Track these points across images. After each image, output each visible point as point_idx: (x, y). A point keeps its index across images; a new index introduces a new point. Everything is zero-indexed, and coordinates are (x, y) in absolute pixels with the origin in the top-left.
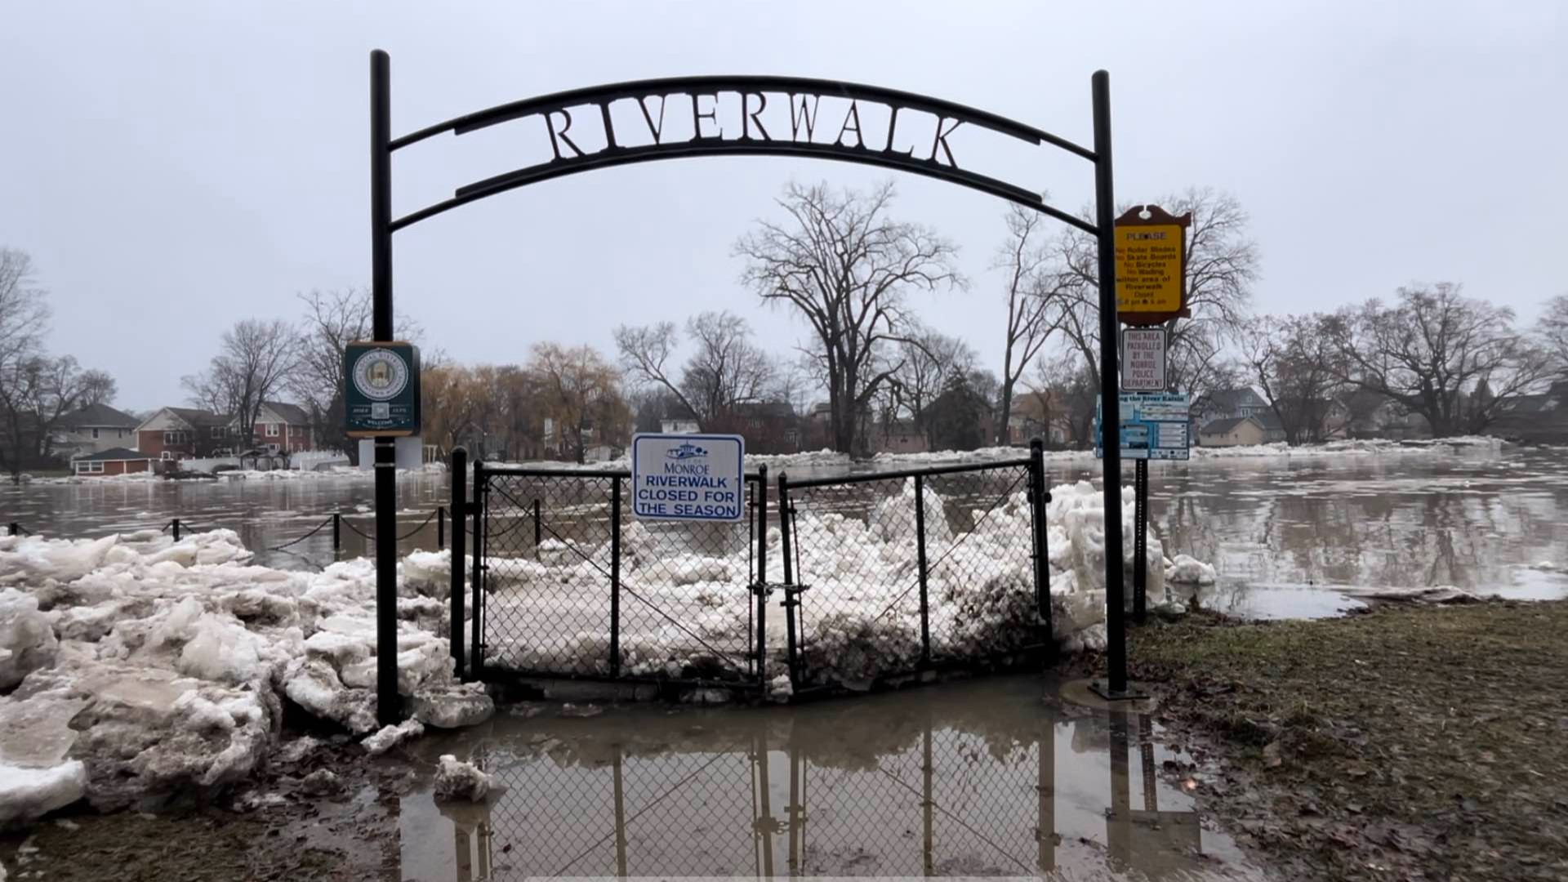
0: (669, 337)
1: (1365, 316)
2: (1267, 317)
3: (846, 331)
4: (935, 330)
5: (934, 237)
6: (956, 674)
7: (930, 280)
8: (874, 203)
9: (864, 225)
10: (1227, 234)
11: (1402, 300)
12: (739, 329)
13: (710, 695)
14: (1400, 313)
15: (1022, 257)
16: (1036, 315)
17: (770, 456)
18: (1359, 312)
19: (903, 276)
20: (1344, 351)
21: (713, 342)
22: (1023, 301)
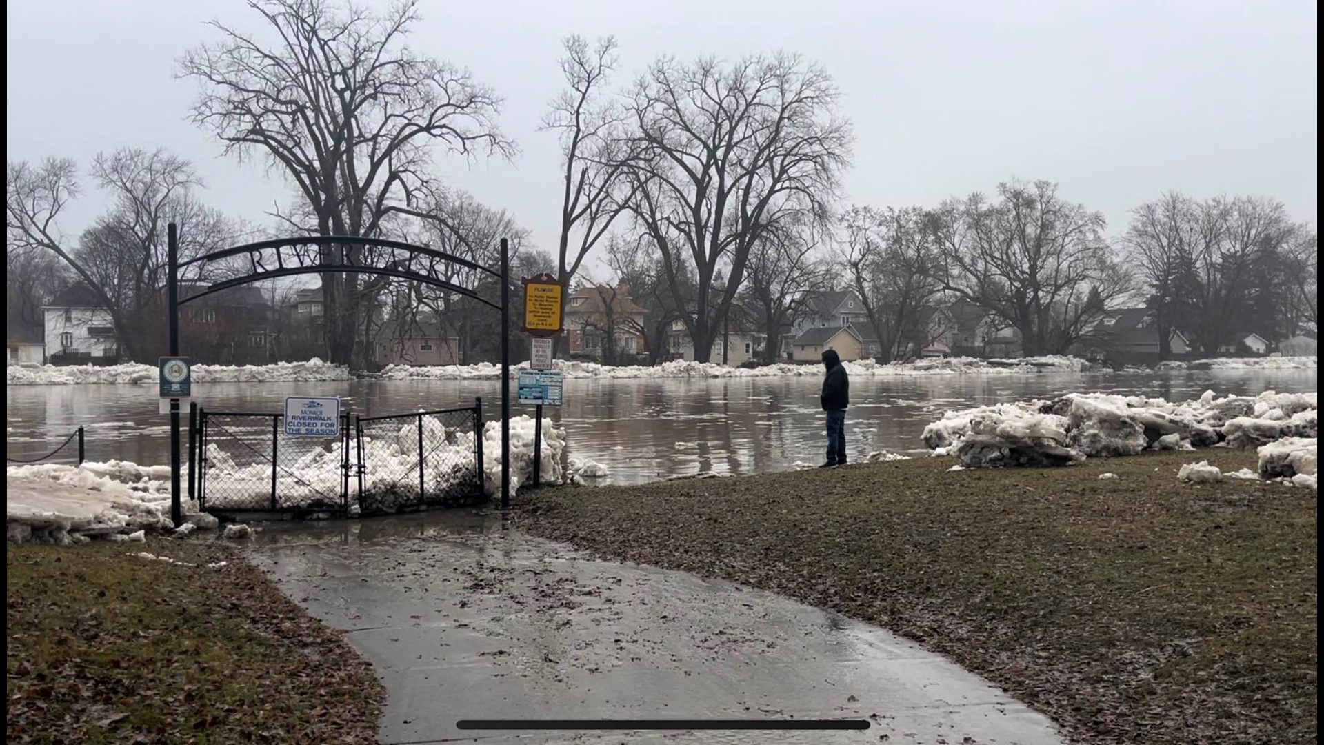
0: (63, 181)
1: (967, 212)
2: (865, 208)
3: (346, 198)
4: (471, 197)
5: (469, 82)
6: (437, 507)
7: (463, 139)
8: (390, 26)
9: (375, 55)
10: (816, 111)
11: (1002, 198)
12: (180, 177)
13: (321, 515)
14: (1001, 213)
15: (581, 117)
16: (601, 190)
17: (233, 367)
18: (962, 208)
19: (428, 129)
20: (945, 253)
21: (140, 194)
22: (584, 172)
